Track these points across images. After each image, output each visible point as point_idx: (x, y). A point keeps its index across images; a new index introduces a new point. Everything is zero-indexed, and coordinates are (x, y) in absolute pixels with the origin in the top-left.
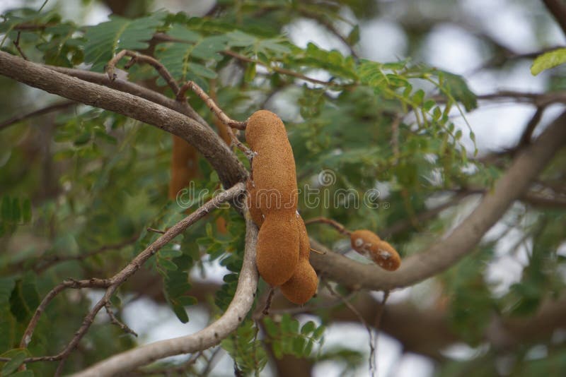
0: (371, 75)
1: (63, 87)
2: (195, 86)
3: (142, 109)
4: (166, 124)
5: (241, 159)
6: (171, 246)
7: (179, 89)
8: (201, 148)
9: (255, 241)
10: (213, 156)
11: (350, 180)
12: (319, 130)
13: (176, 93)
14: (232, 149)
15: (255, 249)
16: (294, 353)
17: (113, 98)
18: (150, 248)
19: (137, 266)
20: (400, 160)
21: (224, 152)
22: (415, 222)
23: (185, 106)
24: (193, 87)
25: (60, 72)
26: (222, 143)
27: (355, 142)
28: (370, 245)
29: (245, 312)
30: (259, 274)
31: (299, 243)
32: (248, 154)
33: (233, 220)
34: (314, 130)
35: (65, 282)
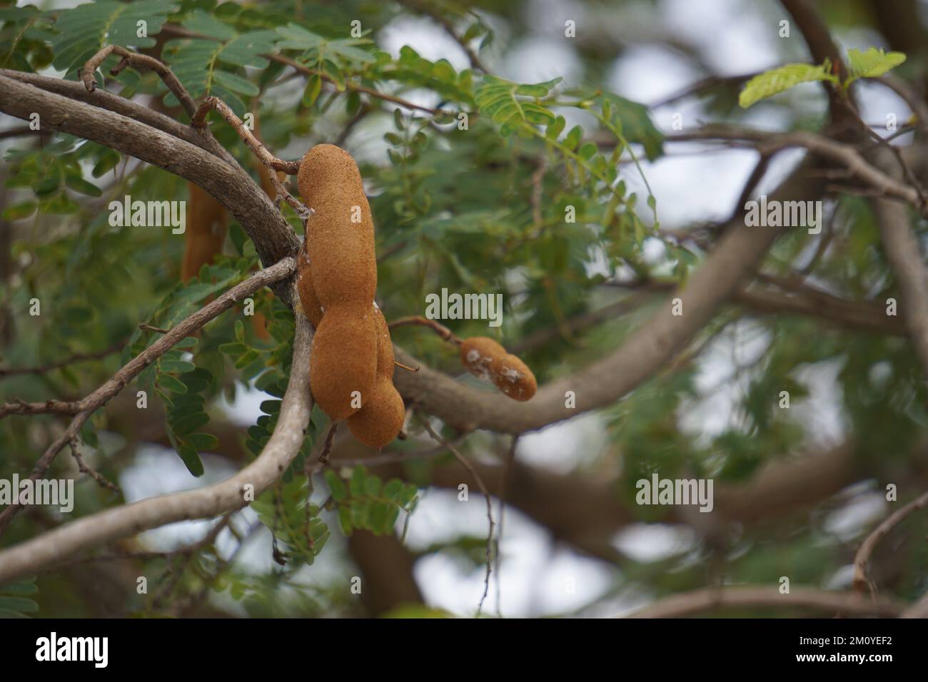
0: (499, 104)
1: (9, 99)
2: (221, 104)
3: (135, 138)
4: (173, 162)
5: (293, 221)
6: (179, 355)
7: (197, 109)
8: (229, 202)
9: (308, 349)
10: (247, 215)
11: (463, 262)
12: (415, 183)
13: (191, 114)
14: (277, 204)
15: (308, 360)
16: (368, 527)
17: (90, 119)
18: (145, 354)
19: (122, 384)
20: (543, 230)
21: (263, 208)
22: (566, 330)
23: (204, 136)
24: (218, 106)
25: (8, 76)
26: (261, 194)
27: (475, 203)
28: (490, 360)
29: (288, 457)
30: (312, 399)
31: (376, 353)
32: (301, 212)
33: (278, 316)
34: (407, 183)
35: (8, 405)
